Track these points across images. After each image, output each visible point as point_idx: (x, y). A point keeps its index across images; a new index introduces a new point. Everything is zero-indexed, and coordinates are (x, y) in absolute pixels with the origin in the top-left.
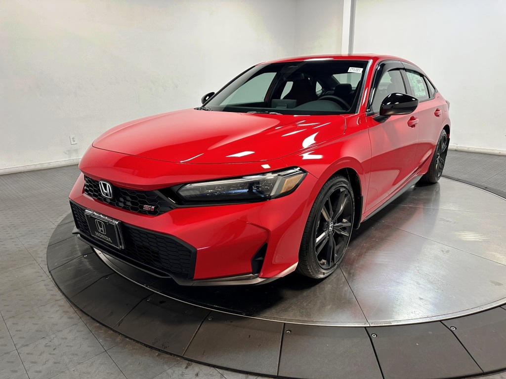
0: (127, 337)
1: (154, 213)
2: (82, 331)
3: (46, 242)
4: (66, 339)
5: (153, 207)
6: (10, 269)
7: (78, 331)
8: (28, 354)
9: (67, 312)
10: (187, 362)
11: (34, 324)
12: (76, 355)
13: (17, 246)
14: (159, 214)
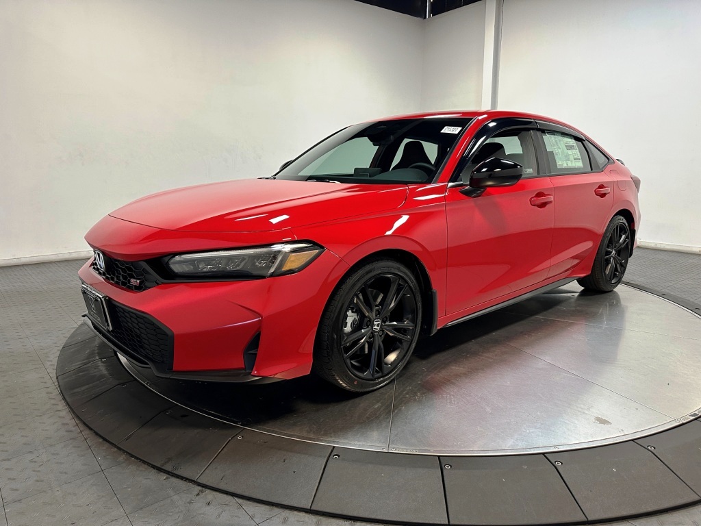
0: (133, 456)
1: (139, 288)
2: (79, 447)
3: (61, 344)
4: (58, 454)
5: (138, 281)
6: (10, 373)
7: (75, 447)
8: (7, 469)
9: (67, 424)
10: (200, 488)
11: (22, 436)
12: (66, 473)
13: (25, 347)
14: (145, 289)
